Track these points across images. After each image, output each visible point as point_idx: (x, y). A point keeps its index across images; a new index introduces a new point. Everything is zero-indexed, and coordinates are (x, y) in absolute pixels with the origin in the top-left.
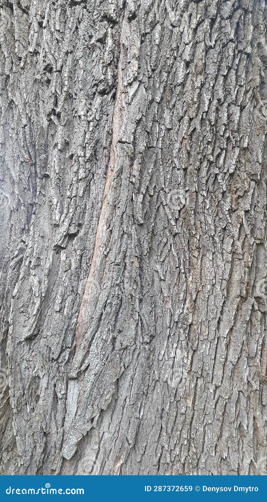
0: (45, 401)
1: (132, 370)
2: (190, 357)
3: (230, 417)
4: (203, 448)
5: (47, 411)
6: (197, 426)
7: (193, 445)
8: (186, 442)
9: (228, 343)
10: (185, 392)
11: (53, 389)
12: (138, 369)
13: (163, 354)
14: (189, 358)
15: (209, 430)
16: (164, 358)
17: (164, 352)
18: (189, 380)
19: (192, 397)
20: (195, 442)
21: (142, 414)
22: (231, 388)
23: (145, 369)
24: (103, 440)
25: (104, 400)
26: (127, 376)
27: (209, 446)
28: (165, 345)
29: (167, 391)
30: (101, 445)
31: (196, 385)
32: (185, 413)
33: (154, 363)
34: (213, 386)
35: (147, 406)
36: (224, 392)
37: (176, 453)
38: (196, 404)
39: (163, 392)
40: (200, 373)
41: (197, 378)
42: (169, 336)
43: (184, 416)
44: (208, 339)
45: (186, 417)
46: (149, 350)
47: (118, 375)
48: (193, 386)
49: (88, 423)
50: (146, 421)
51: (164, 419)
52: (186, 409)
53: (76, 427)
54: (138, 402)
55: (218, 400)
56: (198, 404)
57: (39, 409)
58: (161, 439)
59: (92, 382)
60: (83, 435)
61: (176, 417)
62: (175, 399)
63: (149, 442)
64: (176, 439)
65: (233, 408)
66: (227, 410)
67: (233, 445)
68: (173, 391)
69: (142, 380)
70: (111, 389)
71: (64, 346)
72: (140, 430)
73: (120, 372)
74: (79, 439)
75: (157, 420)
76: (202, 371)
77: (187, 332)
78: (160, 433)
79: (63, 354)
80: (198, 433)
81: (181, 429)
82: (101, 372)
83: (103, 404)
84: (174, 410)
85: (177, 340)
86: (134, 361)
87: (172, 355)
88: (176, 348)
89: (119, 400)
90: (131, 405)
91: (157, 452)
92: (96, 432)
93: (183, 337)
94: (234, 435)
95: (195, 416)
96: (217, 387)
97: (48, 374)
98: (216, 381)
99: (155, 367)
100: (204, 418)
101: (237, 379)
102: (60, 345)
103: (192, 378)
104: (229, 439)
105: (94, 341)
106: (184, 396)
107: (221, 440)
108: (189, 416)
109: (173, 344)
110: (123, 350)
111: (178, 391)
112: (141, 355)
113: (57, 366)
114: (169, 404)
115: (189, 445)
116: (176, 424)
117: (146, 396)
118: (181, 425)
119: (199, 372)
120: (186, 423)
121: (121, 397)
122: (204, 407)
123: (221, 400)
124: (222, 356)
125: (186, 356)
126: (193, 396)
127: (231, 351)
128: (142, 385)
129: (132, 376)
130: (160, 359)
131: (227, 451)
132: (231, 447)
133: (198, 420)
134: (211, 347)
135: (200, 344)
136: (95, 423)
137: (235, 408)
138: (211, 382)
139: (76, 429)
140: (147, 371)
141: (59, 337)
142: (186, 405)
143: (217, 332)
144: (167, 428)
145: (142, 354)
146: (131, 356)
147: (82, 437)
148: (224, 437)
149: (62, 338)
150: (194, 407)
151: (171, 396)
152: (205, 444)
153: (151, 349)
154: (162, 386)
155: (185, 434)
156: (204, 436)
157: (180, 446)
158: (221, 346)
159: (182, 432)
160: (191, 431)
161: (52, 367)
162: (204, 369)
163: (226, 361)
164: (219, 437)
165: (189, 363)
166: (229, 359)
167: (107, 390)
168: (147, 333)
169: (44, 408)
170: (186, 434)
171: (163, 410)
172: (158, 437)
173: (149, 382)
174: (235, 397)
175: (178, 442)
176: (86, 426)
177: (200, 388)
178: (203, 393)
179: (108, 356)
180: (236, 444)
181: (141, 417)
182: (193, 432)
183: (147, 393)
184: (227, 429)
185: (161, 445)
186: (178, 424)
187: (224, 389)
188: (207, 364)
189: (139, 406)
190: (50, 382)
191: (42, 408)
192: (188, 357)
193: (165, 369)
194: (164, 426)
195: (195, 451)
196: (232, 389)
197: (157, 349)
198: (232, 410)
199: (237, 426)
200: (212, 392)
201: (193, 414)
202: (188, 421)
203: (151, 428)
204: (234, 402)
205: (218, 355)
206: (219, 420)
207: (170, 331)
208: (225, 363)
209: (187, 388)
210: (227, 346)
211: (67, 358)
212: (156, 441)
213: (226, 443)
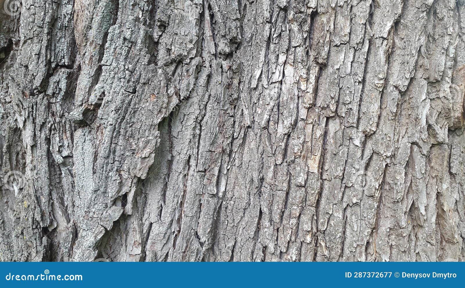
0: (36, 171)
1: (196, 106)
2: (314, 78)
3: (395, 192)
4: (342, 249)
5: (41, 188)
6: (330, 209)
7: (323, 244)
8: (309, 239)
9: (390, 50)
10: (303, 146)
11: (45, 147)
12: (209, 105)
13: (257, 77)
14: (311, 80)
15: (353, 217)
16: (260, 85)
17: (260, 72)
18: (312, 123)
19: (318, 154)
20: (327, 238)
21: (222, 189)
22: (396, 138)
23: (223, 106)
24: (150, 237)
25: (140, 159)
26: (186, 117)
27: (355, 245)
28: (262, 58)
29: (267, 143)
30: (148, 247)
31: (326, 134)
32: (305, 184)
33: (242, 95)
34: (361, 135)
35: (232, 175)
36: (382, 144)
37: (291, 257)
38: (326, 168)
39: (261, 148)
40: (333, 108)
41: (328, 119)
42: (269, 38)
43: (303, 189)
44: (349, 42)
45: (306, 192)
46: (230, 68)
47: (164, 110)
48: (319, 133)
49: (114, 207)
50: (232, 202)
51: (266, 196)
52: (306, 177)
53: (91, 214)
54: (213, 166)
55: (371, 159)
56: (331, 167)
57: (27, 187)
58: (261, 232)
59: (111, 125)
60: (106, 229)
61: (287, 194)
62: (285, 160)
63: (239, 239)
64: (290, 233)
65: (401, 174)
66: (388, 180)
67: (401, 242)
68: (280, 144)
69: (220, 127)
70: (150, 138)
71: (52, 60)
72: (222, 218)
73: (168, 103)
74: (99, 237)
75: (252, 199)
76: (337, 106)
77: (306, 28)
78: (259, 223)
79: (54, 79)
80: (332, 222)
81: (298, 214)
82: (129, 104)
83: (138, 166)
84: (284, 178)
85: (286, 47)
86: (200, 90)
87: (277, 77)
88: (285, 63)
89: (175, 163)
90: (199, 171)
91: (254, 257)
92: (134, 223)
93: (298, 39)
94: (403, 224)
95: (325, 192)
96: (368, 136)
97: (31, 118)
98: (366, 123)
99: (243, 105)
100: (343, 194)
101: (407, 121)
102: (42, 58)
103: (316, 119)
104: (392, 232)
105: (107, 45)
106: (302, 154)
107: (377, 233)
108: (313, 189)
109: (278, 55)
110: (174, 65)
111: (290, 146)
112: (213, 81)
113: (45, 102)
114: (272, 167)
115: (316, 244)
116: (289, 205)
117: (230, 155)
118: (298, 206)
119: (331, 106)
120: (308, 203)
121: (178, 158)
122: (343, 174)
123: (377, 160)
124: (379, 74)
125: (305, 76)
126: (320, 153)
127: (396, 66)
128: (220, 136)
129: (197, 118)
130: (254, 85)
131: (389, 251)
132: (397, 246)
133: (331, 198)
134: (356, 60)
135: (332, 54)
136: (129, 206)
137: (403, 175)
138: (355, 125)
139: (92, 218)
140: (229, 111)
141: (38, 42)
142: (307, 169)
143: (369, 28)
144: (271, 213)
145: (217, 78)
146: (192, 81)
147: (104, 232)
148: (384, 228)
149: (45, 43)
150: (321, 174)
151: (277, 153)
152: (345, 242)
153: (234, 67)
154: (258, 137)
155: (307, 223)
156: (345, 228)
157: (298, 245)
158: (376, 55)
159: (301, 219)
160: (318, 217)
161: (36, 105)
162: (341, 101)
163: (385, 87)
164: (374, 228)
165: (310, 90)
166: (391, 82)
167: (143, 139)
168: (222, 33)
169: (36, 183)
170: (310, 224)
171: (262, 180)
172: (254, 229)
173: (234, 131)
174: (403, 156)
175: (293, 239)
176: (110, 212)
177: (333, 138)
178: (341, 148)
179: (140, 74)
180: (406, 239)
181: (221, 194)
182: (322, 220)
183: (231, 151)
184: (388, 214)
185: (262, 245)
186: (293, 204)
187: (383, 139)
188: (348, 92)
189: (216, 173)
190: (38, 133)
191: (31, 185)
192: (307, 80)
193: (264, 104)
194: (265, 210)
195: (326, 253)
196: (398, 140)
197: (246, 70)
198: (398, 178)
199: (406, 208)
200: (358, 144)
201: (322, 188)
202: (312, 199)
203: (241, 214)
204: (402, 163)
205: (368, 76)
206: (372, 196)
207: (271, 29)
208: (385, 91)
209: (308, 138)
210: (389, 56)
211: (63, 85)
212: (252, 237)
213: (387, 239)
